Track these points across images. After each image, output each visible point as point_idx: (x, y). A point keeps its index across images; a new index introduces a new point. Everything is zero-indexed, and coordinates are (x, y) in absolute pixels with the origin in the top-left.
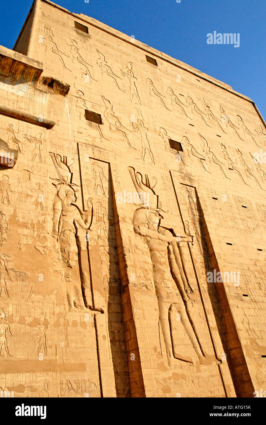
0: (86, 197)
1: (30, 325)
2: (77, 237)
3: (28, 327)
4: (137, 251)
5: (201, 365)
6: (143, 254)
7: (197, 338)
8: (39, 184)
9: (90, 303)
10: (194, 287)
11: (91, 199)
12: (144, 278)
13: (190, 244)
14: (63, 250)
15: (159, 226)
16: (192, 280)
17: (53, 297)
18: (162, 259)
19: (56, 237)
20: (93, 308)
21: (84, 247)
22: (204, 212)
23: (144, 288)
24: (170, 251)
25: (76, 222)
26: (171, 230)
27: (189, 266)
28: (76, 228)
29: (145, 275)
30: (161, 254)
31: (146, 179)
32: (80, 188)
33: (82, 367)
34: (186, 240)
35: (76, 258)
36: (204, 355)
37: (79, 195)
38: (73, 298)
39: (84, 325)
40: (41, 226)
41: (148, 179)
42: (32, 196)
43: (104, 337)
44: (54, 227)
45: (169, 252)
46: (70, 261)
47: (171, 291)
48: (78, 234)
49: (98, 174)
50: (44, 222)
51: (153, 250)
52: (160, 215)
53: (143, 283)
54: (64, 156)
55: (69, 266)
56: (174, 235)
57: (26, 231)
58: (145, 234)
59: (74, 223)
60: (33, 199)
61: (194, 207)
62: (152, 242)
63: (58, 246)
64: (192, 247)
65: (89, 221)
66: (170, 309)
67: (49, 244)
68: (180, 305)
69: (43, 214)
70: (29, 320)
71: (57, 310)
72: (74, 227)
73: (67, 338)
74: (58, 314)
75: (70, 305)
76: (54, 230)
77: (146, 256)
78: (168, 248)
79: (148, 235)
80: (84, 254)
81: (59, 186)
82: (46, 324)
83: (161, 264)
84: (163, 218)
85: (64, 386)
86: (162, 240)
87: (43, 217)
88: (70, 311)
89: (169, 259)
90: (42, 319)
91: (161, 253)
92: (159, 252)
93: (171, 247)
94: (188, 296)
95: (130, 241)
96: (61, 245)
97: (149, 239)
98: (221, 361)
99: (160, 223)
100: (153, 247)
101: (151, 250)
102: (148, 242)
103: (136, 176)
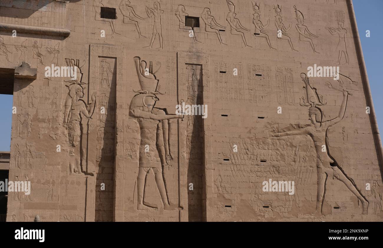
0: (91, 92)
1: (44, 184)
2: (81, 124)
3: (42, 185)
4: (129, 130)
5: (164, 210)
6: (133, 132)
7: (167, 192)
8: (55, 88)
9: (84, 170)
10: (174, 155)
11: (95, 93)
12: (130, 151)
13: (180, 120)
14: (70, 135)
15: (153, 107)
16: (174, 150)
17: (59, 167)
18: (150, 134)
19: (66, 126)
20: (86, 173)
21: (85, 131)
22: (205, 88)
23: (129, 157)
24: (159, 128)
25: (81, 113)
26: (165, 110)
27: (174, 138)
28: (81, 118)
29: (132, 148)
30: (149, 131)
31: (150, 65)
32: (87, 85)
33: (74, 208)
35: (79, 139)
36: (169, 203)
37: (85, 91)
38: (73, 167)
39: (78, 183)
40: (55, 120)
41: (152, 66)
42: (49, 99)
43: (91, 191)
44: (64, 119)
45: (158, 129)
46: (74, 142)
47: (152, 159)
48: (82, 122)
49: (105, 69)
50: (57, 117)
51: (143, 128)
52: (156, 97)
53: (128, 154)
54: (77, 60)
55: (73, 146)
56: (167, 114)
57: (44, 125)
58: (139, 116)
59: (80, 114)
60: (50, 101)
61: (196, 84)
63: (66, 132)
64: (182, 123)
65: (92, 111)
66: (148, 172)
67: (59, 132)
68: (158, 169)
69: (57, 111)
70: (42, 181)
71: (61, 174)
72: (79, 117)
73: (66, 191)
74: (62, 177)
75: (71, 171)
76: (64, 122)
77: (136, 134)
78: (158, 125)
79: (141, 116)
80: (85, 137)
81: (71, 87)
82: (53, 183)
83: (148, 138)
84: (159, 100)
85: (62, 217)
86: (153, 119)
87: (56, 113)
88: (70, 175)
89: (157, 135)
90: (51, 180)
91: (150, 130)
92: (148, 129)
93: (160, 125)
94: (166, 162)
95: (123, 123)
96: (69, 131)
97: (142, 119)
98: (182, 208)
99: (155, 104)
100: (144, 126)
101: (142, 128)
102: (140, 122)
103: (141, 65)
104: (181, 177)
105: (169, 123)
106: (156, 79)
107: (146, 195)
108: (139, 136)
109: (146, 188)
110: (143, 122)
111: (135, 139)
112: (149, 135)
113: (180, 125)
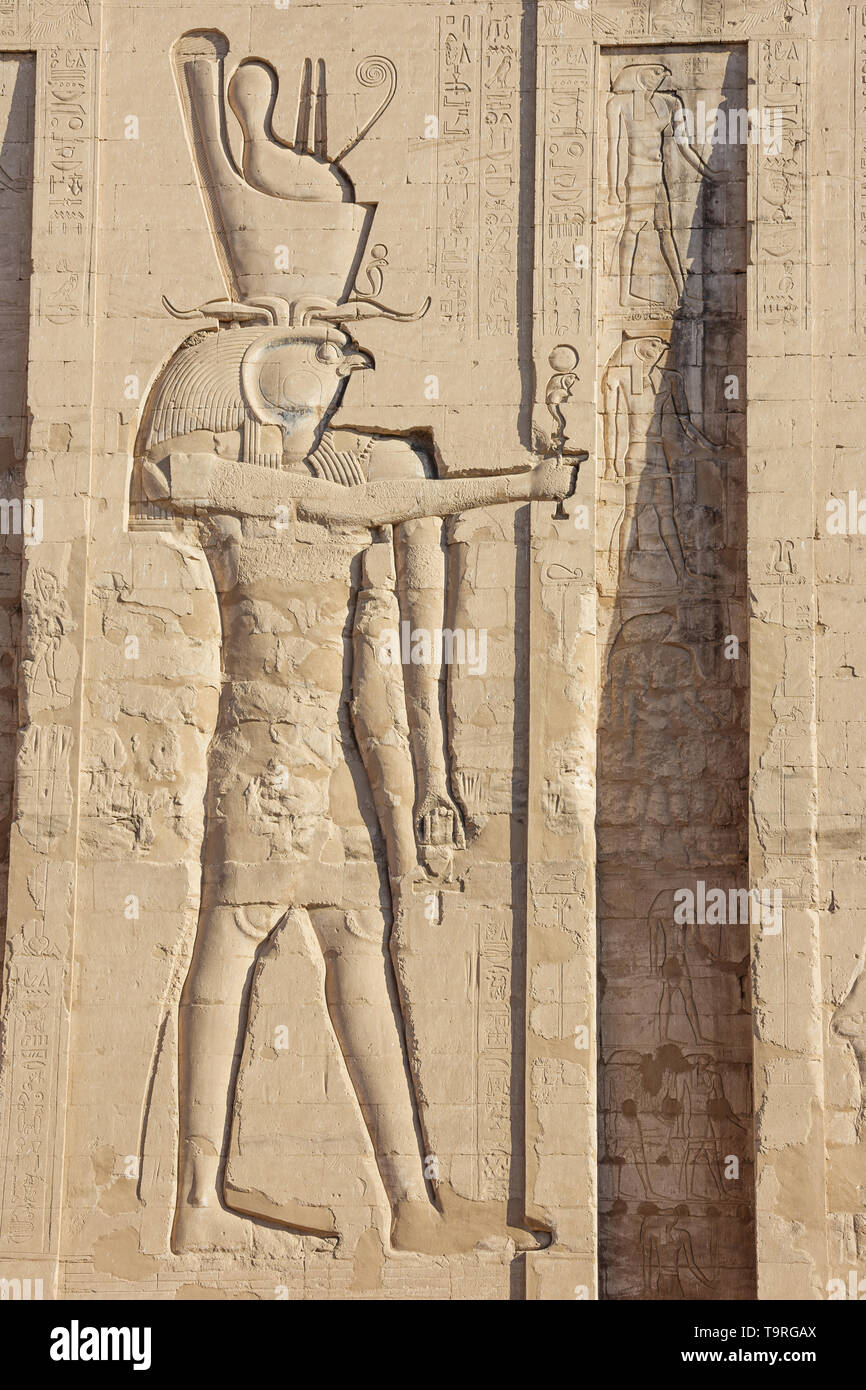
5: (393, 1252)
6: (159, 628)
7: (417, 1104)
12: (132, 778)
13: (542, 512)
15: (325, 426)
18: (291, 642)
23: (123, 833)
24: (371, 586)
26: (422, 441)
29: (145, 761)
30: (291, 615)
31: (307, 93)
34: (522, 484)
36: (434, 1196)
41: (322, 95)
45: (359, 593)
47: (303, 839)
51: (245, 598)
52: (351, 346)
53: (114, 808)
56: (435, 470)
58: (206, 503)
62: (246, 543)
64: (555, 534)
66: (267, 946)
68: (352, 915)
77: (181, 644)
78: (359, 564)
79: (223, 504)
83: (274, 675)
84: (371, 362)
86: (322, 521)
89: (356, 640)
91: (295, 605)
92: (275, 605)
93: (382, 565)
94: (421, 858)
95: (78, 562)
97: (232, 525)
98: (546, 1235)
99: (338, 402)
100: (248, 576)
101: (234, 597)
102: (219, 548)
103: (234, 97)
104: (539, 978)
105: (450, 546)
106: (351, 197)
107: (246, 1127)
108: (208, 666)
109: (248, 1073)
110: (238, 550)
111: (166, 680)
112: (284, 654)
113: (545, 555)
